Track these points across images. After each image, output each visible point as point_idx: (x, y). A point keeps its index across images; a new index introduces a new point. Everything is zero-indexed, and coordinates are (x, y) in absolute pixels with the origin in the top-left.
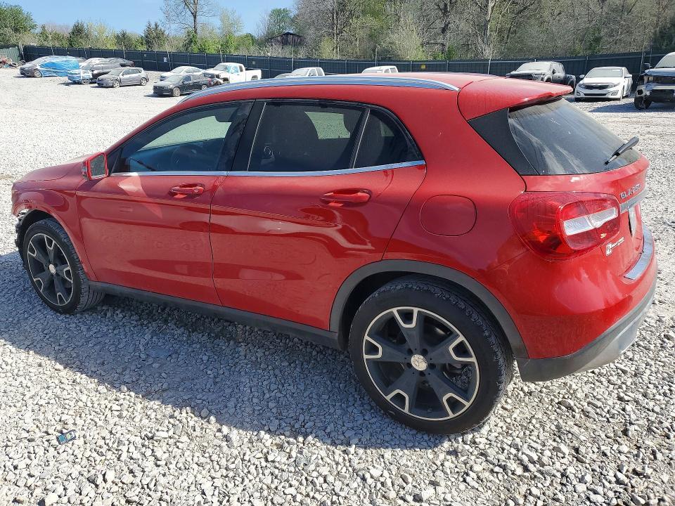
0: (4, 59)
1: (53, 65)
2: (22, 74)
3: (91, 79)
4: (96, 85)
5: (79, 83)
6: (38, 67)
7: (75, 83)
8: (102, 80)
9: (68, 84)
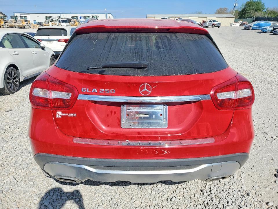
0: (245, 23)
1: (259, 25)
2: (245, 28)
3: (272, 31)
4: (272, 34)
5: (265, 32)
6: (252, 26)
7: (264, 32)
8: (276, 31)
9: (260, 33)
